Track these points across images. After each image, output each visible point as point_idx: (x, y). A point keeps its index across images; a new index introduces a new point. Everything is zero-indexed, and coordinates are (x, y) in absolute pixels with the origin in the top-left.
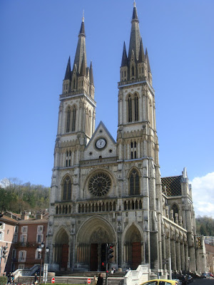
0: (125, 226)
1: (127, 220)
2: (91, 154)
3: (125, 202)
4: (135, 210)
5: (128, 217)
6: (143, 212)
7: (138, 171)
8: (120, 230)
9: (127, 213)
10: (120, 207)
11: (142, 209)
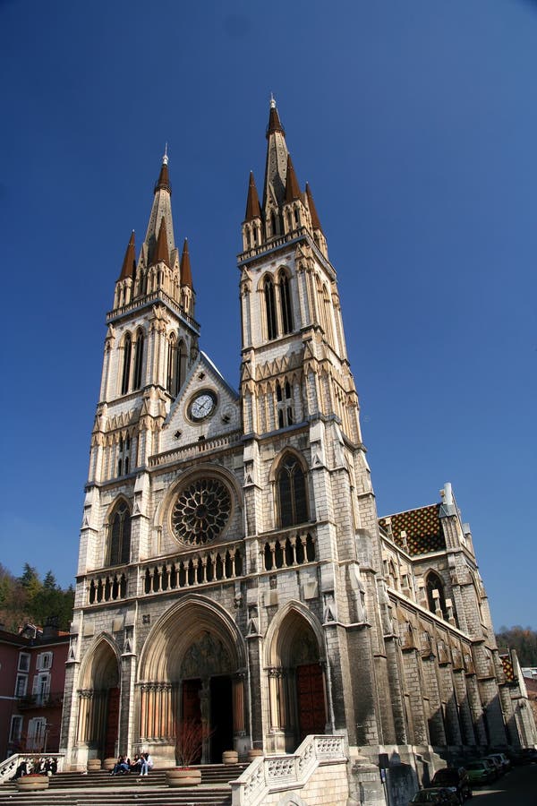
0: (270, 617)
1: (275, 596)
2: (178, 435)
3: (267, 547)
4: (296, 565)
5: (278, 590)
6: (318, 568)
7: (299, 456)
8: (254, 630)
9: (273, 576)
10: (253, 563)
11: (315, 562)
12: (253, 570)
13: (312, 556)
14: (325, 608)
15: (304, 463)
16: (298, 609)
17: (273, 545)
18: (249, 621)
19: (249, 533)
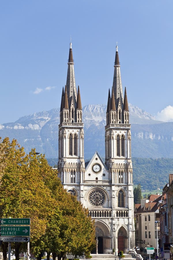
0: (118, 227)
3: (117, 212)
4: (123, 217)
5: (119, 222)
6: (128, 219)
7: (124, 191)
8: (115, 229)
9: (118, 219)
10: (114, 215)
11: (128, 217)
12: (114, 216)
13: (127, 216)
14: (130, 227)
15: (125, 193)
16: (123, 226)
17: (118, 212)
18: (113, 227)
19: (113, 208)
